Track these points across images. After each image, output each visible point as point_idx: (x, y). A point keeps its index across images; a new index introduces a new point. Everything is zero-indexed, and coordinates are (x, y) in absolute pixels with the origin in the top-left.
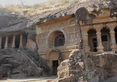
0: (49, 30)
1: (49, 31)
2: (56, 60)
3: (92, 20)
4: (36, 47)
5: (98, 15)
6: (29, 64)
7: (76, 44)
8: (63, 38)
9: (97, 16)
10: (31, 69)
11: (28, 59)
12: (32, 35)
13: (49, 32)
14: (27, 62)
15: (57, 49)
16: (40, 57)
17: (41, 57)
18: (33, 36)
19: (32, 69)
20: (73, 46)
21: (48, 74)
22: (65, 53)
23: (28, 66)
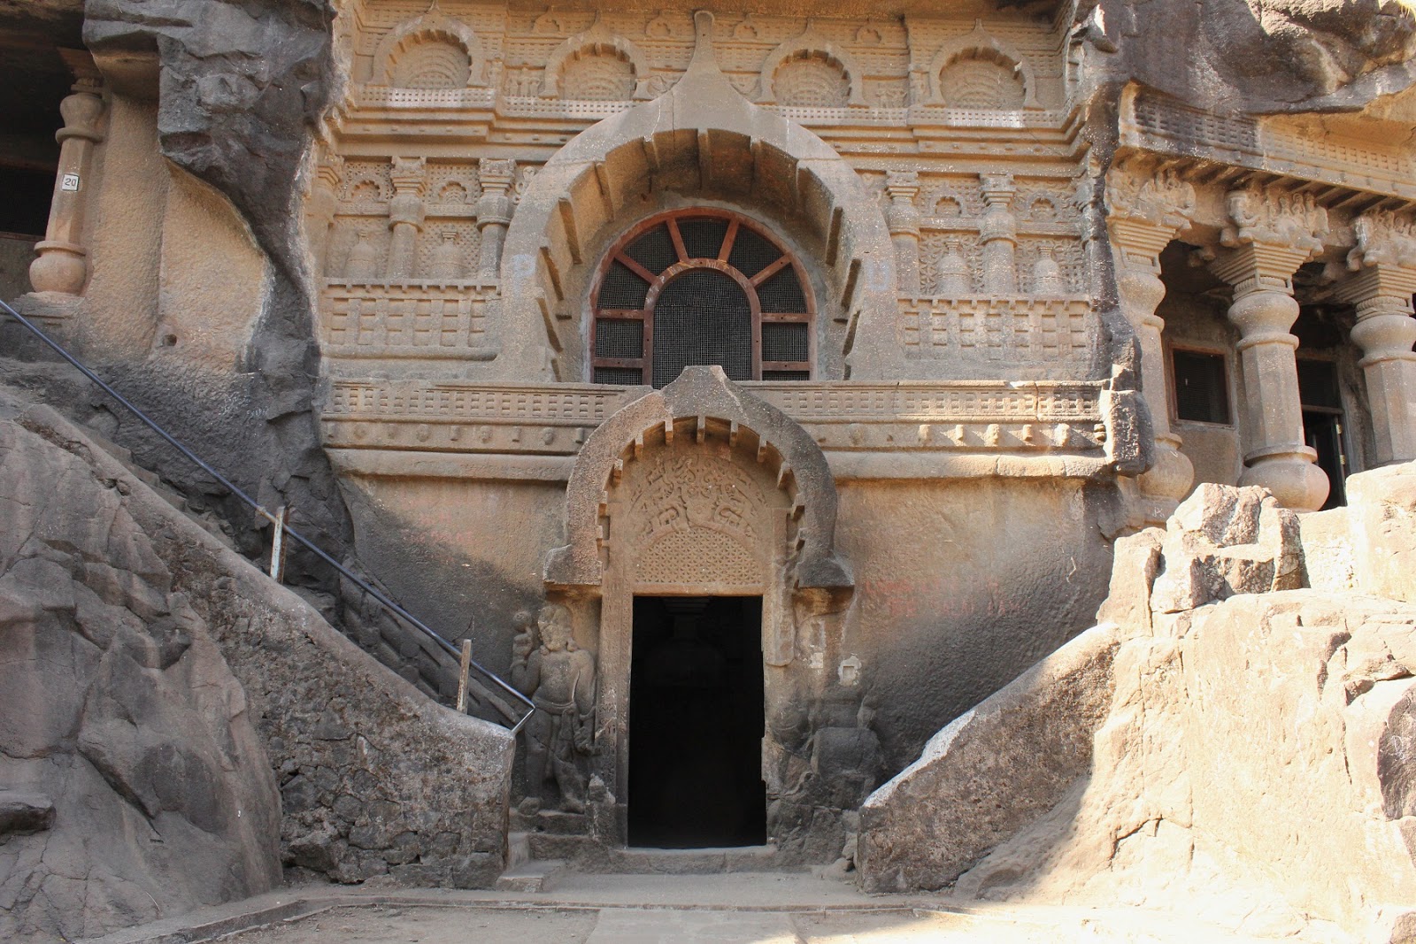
0: (562, 93)
1: (578, 110)
2: (720, 587)
3: (1249, 120)
4: (269, 325)
5: (1352, 79)
6: (196, 623)
7: (1060, 392)
8: (742, 280)
9: (1334, 96)
10: (248, 738)
11: (154, 526)
12: (251, 93)
13: (571, 129)
14: (149, 579)
15: (777, 419)
16: (362, 517)
17: (389, 521)
18: (257, 112)
19: (267, 722)
20: (1023, 408)
21: (559, 825)
22: (876, 498)
23: (170, 659)
